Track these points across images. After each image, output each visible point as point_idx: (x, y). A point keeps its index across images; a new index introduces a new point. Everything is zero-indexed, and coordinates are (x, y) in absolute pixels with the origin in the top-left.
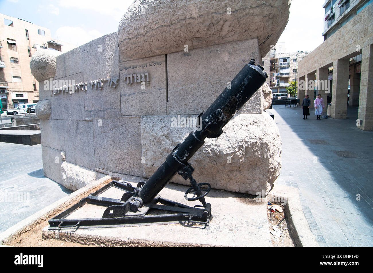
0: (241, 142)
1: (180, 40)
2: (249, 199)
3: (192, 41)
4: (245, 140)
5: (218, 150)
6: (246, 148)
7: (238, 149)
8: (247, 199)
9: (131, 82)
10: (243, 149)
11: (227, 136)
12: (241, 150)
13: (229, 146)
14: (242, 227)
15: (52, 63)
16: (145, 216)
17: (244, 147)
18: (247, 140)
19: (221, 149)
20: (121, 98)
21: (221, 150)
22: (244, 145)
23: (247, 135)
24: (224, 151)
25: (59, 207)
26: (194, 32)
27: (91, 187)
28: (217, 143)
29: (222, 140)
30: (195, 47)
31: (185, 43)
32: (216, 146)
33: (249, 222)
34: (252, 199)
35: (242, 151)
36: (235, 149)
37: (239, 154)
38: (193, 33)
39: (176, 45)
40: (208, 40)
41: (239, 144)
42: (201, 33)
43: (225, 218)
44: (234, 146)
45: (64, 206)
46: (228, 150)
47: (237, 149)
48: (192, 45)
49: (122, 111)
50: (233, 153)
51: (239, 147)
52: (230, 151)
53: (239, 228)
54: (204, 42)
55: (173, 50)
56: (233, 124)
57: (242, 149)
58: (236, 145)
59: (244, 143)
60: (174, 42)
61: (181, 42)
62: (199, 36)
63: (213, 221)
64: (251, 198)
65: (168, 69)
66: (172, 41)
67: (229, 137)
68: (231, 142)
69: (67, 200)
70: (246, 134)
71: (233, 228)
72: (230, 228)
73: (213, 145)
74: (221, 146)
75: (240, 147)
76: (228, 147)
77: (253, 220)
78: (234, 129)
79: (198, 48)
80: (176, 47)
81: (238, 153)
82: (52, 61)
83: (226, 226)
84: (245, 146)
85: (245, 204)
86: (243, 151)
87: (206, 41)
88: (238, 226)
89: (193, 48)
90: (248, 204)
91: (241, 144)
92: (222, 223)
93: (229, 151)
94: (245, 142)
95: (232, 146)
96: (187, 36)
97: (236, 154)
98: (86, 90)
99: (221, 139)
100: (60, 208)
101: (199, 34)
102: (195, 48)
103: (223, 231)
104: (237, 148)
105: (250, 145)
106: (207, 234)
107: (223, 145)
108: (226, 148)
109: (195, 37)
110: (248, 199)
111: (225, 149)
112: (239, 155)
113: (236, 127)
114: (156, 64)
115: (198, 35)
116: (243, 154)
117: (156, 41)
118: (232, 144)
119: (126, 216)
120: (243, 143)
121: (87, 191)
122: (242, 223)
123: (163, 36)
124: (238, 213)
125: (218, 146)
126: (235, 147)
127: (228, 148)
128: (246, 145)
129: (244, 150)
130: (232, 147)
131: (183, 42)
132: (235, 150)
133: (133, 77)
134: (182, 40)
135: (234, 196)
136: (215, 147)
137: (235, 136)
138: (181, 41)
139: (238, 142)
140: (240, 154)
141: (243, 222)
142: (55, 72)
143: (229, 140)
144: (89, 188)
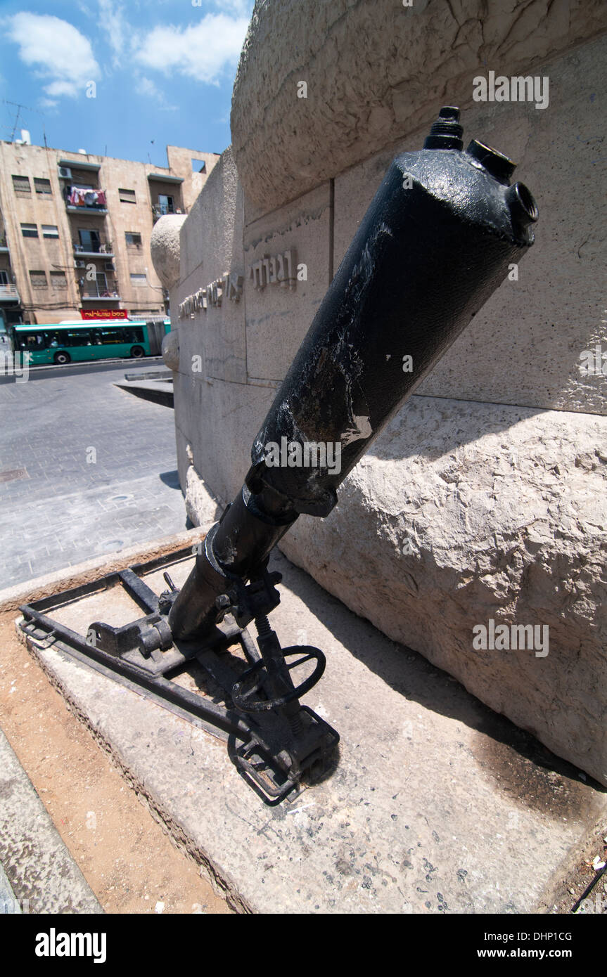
0: (507, 537)
1: (349, 113)
2: (527, 761)
3: (388, 104)
4: (527, 533)
5: (420, 545)
6: (528, 569)
7: (492, 563)
8: (519, 758)
9: (261, 283)
10: (517, 570)
11: (458, 497)
12: (506, 571)
13: (460, 539)
14: (394, 880)
15: (173, 247)
16: (158, 677)
17: (520, 564)
18: (535, 537)
19: (428, 543)
20: (248, 329)
21: (429, 548)
22: (517, 555)
23: (542, 514)
24: (437, 553)
25: (84, 574)
26: (382, 62)
27: (168, 543)
28: (419, 519)
29: (441, 509)
30: (409, 129)
31: (367, 120)
32: (413, 527)
33: (440, 875)
34: (539, 771)
35: (508, 575)
36: (479, 561)
37: (494, 587)
38: (379, 65)
39: (345, 138)
40: (444, 84)
41: (498, 544)
42: (406, 58)
43: (367, 804)
44: (475, 547)
45: (95, 574)
46: (453, 555)
47: (486, 563)
48: (394, 121)
49: (249, 367)
50: (466, 573)
51: (494, 555)
52: (457, 562)
53: (376, 881)
54: (432, 95)
55: (344, 157)
56: (499, 452)
57: (511, 571)
58: (484, 546)
59: (523, 547)
60: (336, 128)
61: (352, 120)
62: (405, 75)
63: (320, 790)
64: (538, 763)
65: (335, 230)
66: (327, 123)
67: (466, 506)
68: (469, 529)
69: (106, 564)
70: (541, 509)
71: (360, 862)
72: (348, 858)
73: (405, 520)
74: (430, 531)
75: (502, 560)
76: (453, 543)
77: (462, 874)
78: (494, 474)
79: (418, 129)
80: (349, 144)
81: (489, 578)
82: (172, 242)
83: (344, 837)
84: (523, 560)
85: (488, 781)
86: (512, 578)
87: (436, 87)
88: (384, 866)
89: (403, 133)
90: (504, 784)
91: (504, 546)
92: (340, 817)
93: (454, 560)
94: (528, 543)
95: (469, 544)
96: (364, 85)
97: (482, 579)
98: (205, 309)
99: (438, 504)
100: (86, 577)
101: (401, 62)
102: (411, 133)
103: (313, 856)
104: (487, 559)
105: (548, 562)
106: (259, 834)
107: (437, 530)
108: (446, 545)
109: (392, 82)
110: (523, 765)
111: (443, 548)
112: (492, 590)
113: (504, 468)
114: (310, 218)
115: (400, 71)
116: (510, 591)
117: (290, 136)
118: (471, 538)
119: (121, 658)
120: (514, 544)
121: (157, 550)
122: (407, 864)
123: (301, 113)
124: (431, 808)
125: (421, 531)
126: (477, 552)
127: (456, 548)
128: (530, 557)
129: (518, 575)
130: (466, 549)
131: (363, 118)
132: (477, 564)
133: (264, 267)
134: (355, 108)
135: (479, 720)
136: (411, 531)
137: (489, 504)
138: (355, 115)
139: (494, 536)
140: (500, 586)
141: (413, 860)
142: (179, 268)
143: (462, 517)
144: (161, 544)
